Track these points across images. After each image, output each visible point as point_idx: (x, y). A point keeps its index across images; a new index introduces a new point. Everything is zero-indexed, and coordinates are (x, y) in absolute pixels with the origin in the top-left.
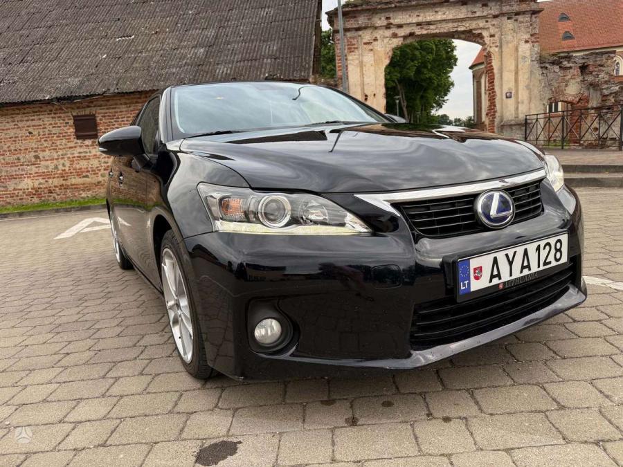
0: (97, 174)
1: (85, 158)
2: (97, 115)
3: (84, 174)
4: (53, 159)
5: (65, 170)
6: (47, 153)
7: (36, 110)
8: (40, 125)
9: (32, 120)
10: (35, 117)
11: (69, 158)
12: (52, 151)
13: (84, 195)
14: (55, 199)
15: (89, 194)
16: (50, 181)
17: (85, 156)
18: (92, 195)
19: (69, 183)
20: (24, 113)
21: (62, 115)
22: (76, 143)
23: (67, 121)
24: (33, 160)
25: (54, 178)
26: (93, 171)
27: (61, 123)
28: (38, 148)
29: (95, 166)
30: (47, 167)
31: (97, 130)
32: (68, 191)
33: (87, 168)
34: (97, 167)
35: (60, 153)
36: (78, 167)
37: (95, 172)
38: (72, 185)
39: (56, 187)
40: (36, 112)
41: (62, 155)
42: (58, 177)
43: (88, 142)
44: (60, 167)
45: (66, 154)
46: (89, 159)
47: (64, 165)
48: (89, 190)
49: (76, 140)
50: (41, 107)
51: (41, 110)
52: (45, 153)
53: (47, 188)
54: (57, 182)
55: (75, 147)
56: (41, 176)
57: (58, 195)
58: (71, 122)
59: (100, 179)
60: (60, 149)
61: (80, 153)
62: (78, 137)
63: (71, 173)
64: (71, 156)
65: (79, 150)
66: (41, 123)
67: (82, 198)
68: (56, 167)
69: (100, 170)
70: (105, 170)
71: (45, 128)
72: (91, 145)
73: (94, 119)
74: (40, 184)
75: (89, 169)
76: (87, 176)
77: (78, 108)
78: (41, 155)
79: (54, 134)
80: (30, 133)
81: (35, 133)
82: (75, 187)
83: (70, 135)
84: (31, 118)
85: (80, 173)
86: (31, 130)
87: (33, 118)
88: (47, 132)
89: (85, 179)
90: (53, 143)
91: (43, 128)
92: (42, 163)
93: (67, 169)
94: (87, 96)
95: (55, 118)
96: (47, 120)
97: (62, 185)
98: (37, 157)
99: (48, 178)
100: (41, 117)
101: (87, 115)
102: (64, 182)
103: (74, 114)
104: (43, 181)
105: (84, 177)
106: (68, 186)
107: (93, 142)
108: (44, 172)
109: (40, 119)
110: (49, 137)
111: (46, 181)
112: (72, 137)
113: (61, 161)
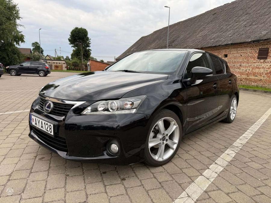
0: (262, 75)
1: (258, 68)
2: (270, 48)
3: (256, 75)
4: (246, 67)
5: (249, 72)
6: (245, 64)
7: (245, 46)
8: (246, 52)
9: (243, 50)
10: (245, 49)
11: (252, 67)
12: (247, 63)
13: (253, 84)
14: (242, 83)
15: (255, 84)
16: (242, 76)
17: (259, 67)
18: (256, 85)
19: (249, 78)
20: (241, 47)
21: (255, 48)
22: (257, 61)
23: (256, 51)
24: (239, 66)
25: (244, 75)
26: (260, 74)
27: (253, 52)
28: (242, 62)
29: (261, 72)
30: (243, 70)
31: (267, 55)
32: (248, 81)
33: (258, 72)
34: (262, 73)
35: (250, 64)
36: (254, 71)
37: (261, 74)
38: (250, 79)
39: (244, 78)
40: (245, 47)
41: (250, 65)
42: (245, 75)
43: (262, 61)
44: (248, 71)
45: (251, 65)
46: (260, 68)
47: (249, 70)
48: (256, 82)
49: (257, 60)
50: (248, 45)
51: (248, 46)
52: (244, 64)
53: (240, 78)
54: (244, 76)
55: (256, 62)
56: (240, 73)
57: (243, 82)
58: (258, 51)
59: (262, 78)
60: (250, 63)
61: (257, 65)
62: (258, 58)
63: (251, 74)
64: (253, 66)
65: (257, 64)
66: (246, 51)
67: (252, 85)
68: (246, 71)
69: (263, 74)
70: (265, 74)
71: (247, 54)
72: (263, 62)
73: (268, 50)
74: (239, 76)
75: (259, 73)
76: (257, 76)
77: (262, 45)
78: (242, 64)
79: (250, 56)
80: (241, 55)
81: (243, 55)
82: (251, 80)
83: (255, 57)
84: (243, 49)
85: (254, 74)
86: (242, 54)
87: (244, 49)
88: (247, 55)
89: (256, 77)
90: (248, 60)
91: (246, 54)
92: (242, 68)
93: (250, 71)
94: (266, 40)
95: (252, 49)
96: (249, 50)
97: (246, 78)
98: (240, 65)
99: (242, 75)
100: (247, 49)
101: (266, 48)
102: (247, 77)
103: (260, 48)
104: (240, 75)
105: (255, 76)
106: (248, 79)
107: (264, 61)
108: (241, 72)
109: (246, 50)
110: (247, 58)
111: (241, 76)
112: (256, 58)
113: (249, 68)
